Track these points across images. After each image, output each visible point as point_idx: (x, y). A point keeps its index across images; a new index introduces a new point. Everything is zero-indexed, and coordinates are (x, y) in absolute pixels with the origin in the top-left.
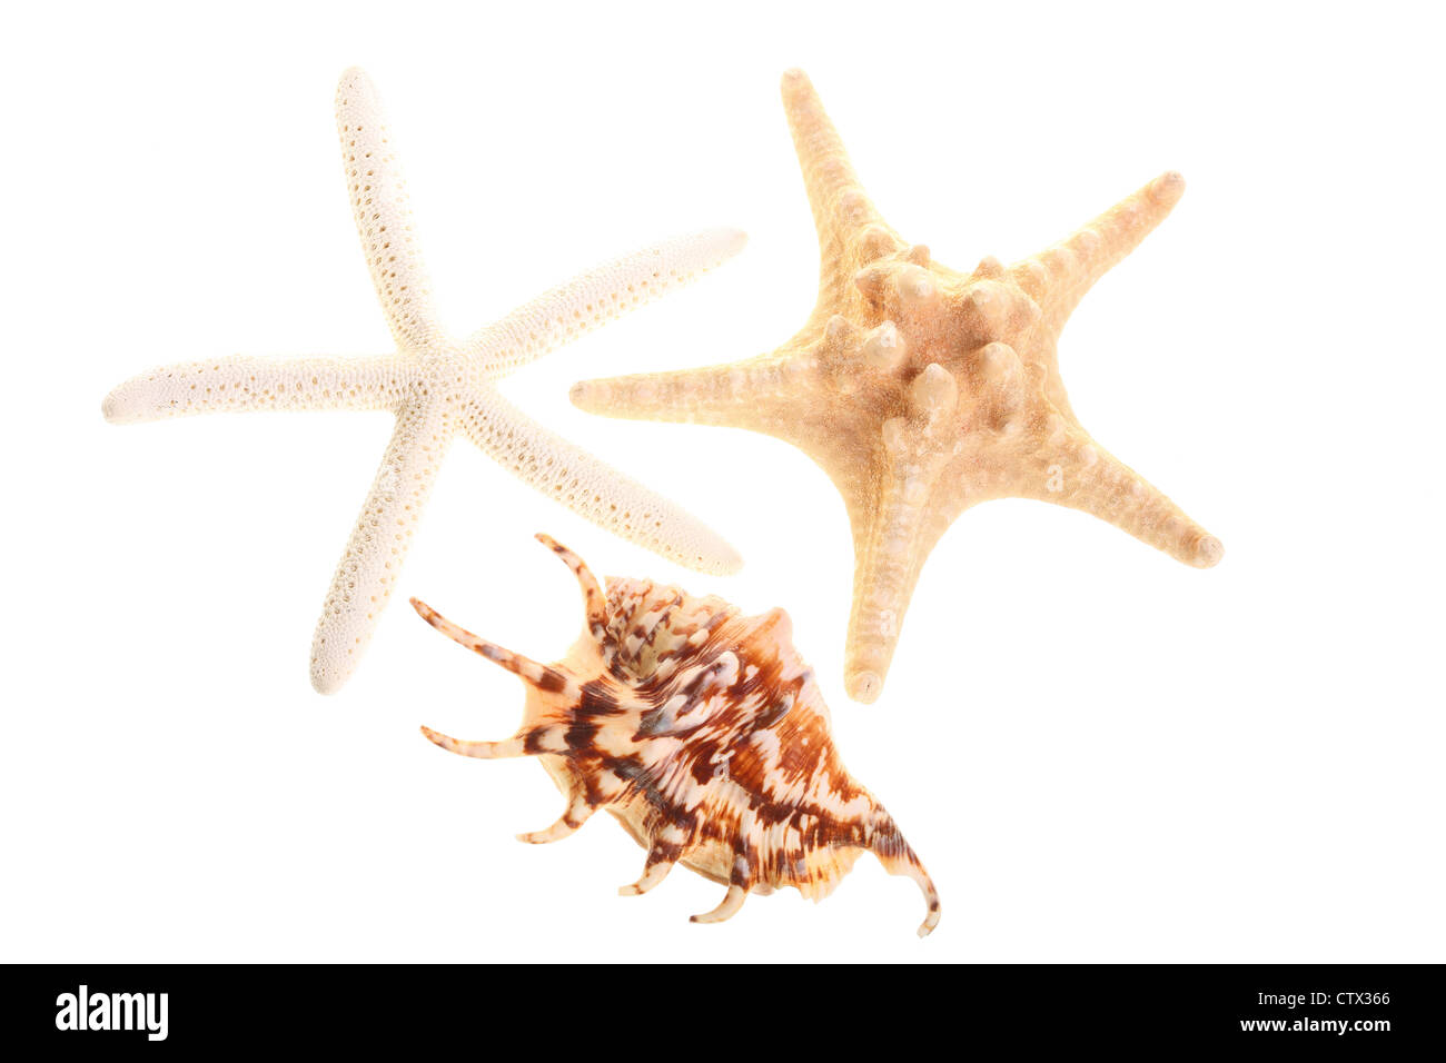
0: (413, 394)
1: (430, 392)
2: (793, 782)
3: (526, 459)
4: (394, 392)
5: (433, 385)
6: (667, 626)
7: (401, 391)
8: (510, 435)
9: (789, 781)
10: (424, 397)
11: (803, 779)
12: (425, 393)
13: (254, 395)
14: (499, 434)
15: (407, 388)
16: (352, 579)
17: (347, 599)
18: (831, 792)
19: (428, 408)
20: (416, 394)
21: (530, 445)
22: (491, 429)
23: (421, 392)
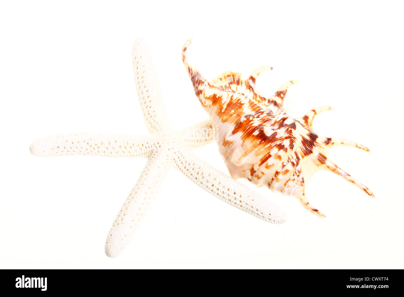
0: (155, 147)
1: (162, 146)
2: (238, 99)
3: (200, 174)
4: (147, 147)
5: (163, 144)
6: (283, 163)
7: (150, 147)
8: (194, 165)
9: (239, 100)
10: (159, 148)
11: (233, 100)
12: (160, 147)
13: (91, 146)
14: (189, 164)
15: (153, 145)
16: (125, 212)
17: (122, 219)
18: (221, 96)
19: (160, 152)
20: (156, 147)
21: (201, 168)
22: (186, 162)
23: (158, 146)
